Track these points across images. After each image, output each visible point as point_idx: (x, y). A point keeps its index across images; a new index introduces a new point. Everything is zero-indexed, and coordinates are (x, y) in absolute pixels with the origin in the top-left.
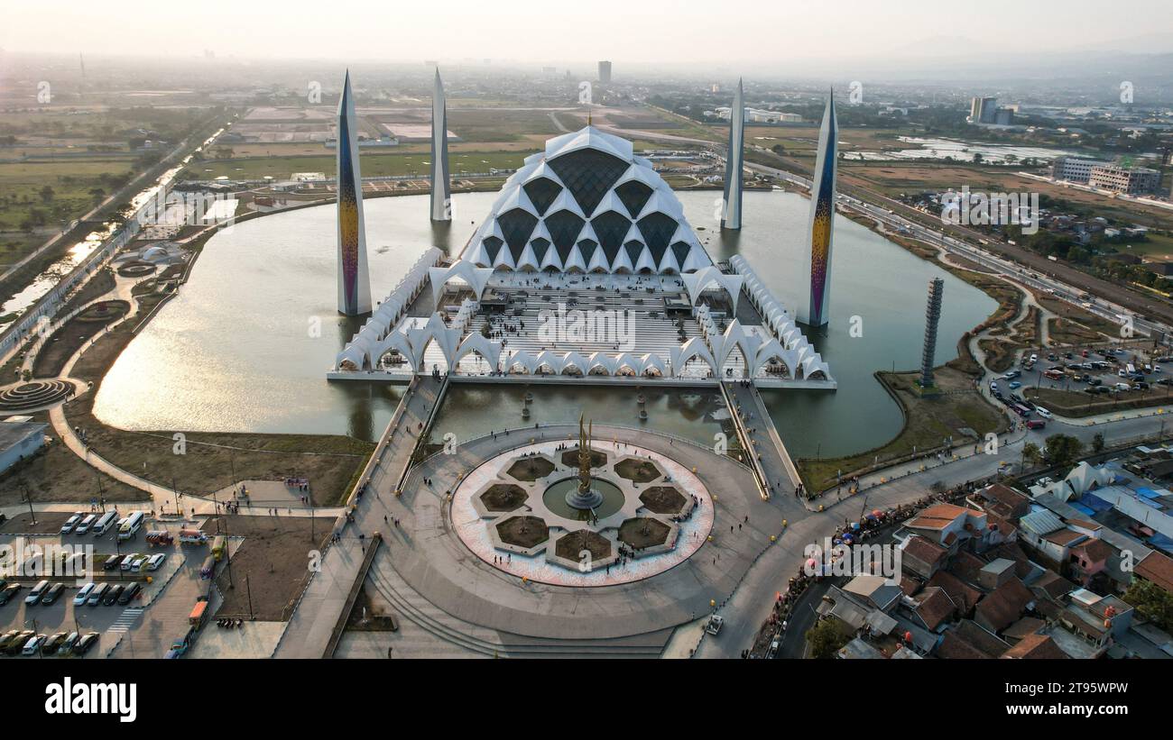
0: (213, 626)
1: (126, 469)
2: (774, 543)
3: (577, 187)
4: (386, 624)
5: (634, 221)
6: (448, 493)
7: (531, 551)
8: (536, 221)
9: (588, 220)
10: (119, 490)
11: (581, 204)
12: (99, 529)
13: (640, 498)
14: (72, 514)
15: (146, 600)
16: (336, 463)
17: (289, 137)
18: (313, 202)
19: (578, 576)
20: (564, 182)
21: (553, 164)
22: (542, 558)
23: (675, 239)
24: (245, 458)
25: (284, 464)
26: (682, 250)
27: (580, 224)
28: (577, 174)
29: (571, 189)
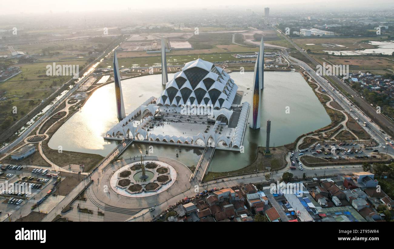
0: (51, 195)
1: (49, 159)
2: (183, 193)
3: (191, 80)
4: (84, 200)
5: (207, 91)
6: (114, 172)
7: (123, 188)
8: (177, 90)
9: (193, 91)
10: (46, 164)
11: (192, 85)
12: (38, 172)
13: (157, 178)
14: (35, 168)
15: (42, 189)
16: (93, 162)
17: (137, 48)
18: (130, 77)
19: (130, 194)
20: (188, 78)
21: (185, 72)
22: (124, 190)
23: (220, 97)
24: (74, 159)
25: (82, 161)
26: (222, 101)
27: (190, 92)
28: (192, 75)
29: (189, 80)
